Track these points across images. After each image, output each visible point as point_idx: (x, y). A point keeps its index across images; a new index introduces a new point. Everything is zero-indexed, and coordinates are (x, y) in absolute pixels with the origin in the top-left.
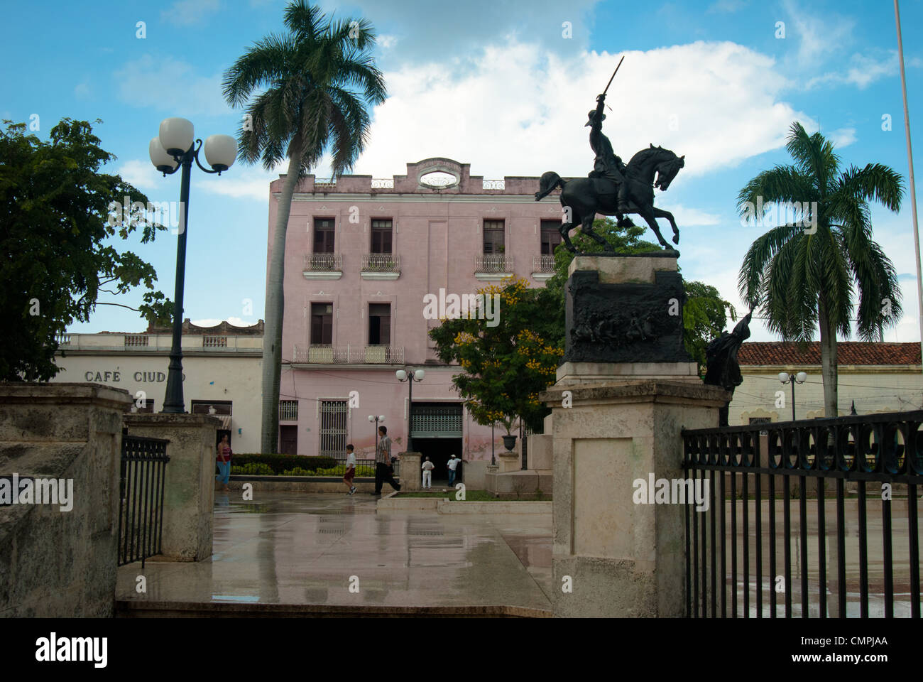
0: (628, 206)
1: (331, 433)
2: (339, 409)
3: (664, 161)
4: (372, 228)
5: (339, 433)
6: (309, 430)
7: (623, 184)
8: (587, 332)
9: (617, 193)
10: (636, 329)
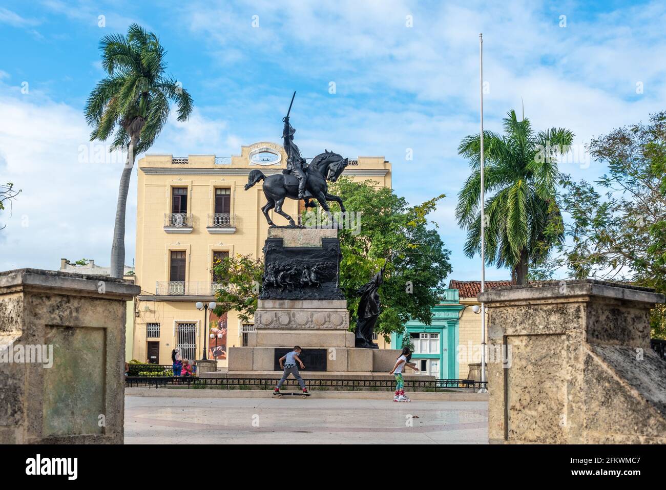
0: (305, 194)
1: (184, 347)
2: (190, 329)
3: (334, 162)
4: (216, 195)
5: (190, 347)
6: (168, 345)
7: (303, 179)
8: (272, 279)
9: (299, 185)
10: (306, 277)
